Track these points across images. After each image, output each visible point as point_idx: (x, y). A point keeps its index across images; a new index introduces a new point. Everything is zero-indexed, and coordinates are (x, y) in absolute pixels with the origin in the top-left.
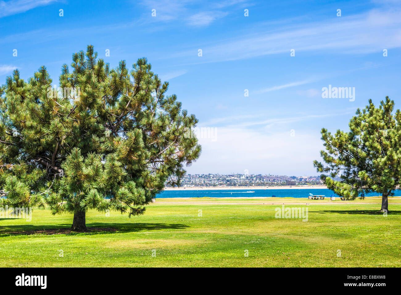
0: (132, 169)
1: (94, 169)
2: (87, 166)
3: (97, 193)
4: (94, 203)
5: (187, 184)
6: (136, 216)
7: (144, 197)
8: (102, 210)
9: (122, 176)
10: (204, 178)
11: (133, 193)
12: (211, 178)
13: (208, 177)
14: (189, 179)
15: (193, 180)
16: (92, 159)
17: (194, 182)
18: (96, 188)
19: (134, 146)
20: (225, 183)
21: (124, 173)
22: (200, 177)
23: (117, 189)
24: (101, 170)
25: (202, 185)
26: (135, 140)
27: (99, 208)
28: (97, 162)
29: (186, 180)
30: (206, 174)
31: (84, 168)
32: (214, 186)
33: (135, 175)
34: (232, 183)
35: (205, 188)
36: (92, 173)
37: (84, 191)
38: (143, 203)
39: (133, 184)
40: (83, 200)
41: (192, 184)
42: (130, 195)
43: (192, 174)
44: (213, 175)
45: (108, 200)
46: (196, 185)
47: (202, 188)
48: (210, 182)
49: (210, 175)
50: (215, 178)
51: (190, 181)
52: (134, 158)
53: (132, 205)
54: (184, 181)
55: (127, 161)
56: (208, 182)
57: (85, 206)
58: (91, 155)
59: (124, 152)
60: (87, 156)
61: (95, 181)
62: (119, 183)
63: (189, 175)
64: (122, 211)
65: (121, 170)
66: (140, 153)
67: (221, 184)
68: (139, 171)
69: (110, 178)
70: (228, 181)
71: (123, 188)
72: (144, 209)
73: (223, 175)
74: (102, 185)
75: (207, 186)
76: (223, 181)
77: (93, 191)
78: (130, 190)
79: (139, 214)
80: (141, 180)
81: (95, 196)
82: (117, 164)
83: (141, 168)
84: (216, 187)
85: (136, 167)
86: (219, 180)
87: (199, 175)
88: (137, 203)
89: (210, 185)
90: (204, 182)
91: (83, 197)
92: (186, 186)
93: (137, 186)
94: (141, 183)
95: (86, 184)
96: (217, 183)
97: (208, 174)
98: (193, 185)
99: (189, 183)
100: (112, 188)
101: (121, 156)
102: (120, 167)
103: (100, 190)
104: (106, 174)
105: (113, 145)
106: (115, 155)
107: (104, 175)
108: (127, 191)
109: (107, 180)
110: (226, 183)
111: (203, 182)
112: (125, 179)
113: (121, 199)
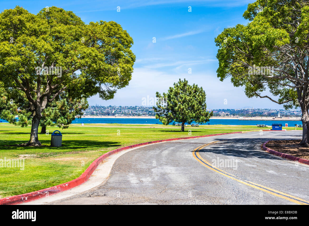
0: (63, 112)
1: (49, 112)
2: (47, 111)
3: (50, 120)
4: (49, 124)
5: (118, 114)
6: (65, 129)
7: (67, 122)
8: (52, 126)
9: (59, 115)
10: (132, 109)
11: (63, 121)
12: (137, 109)
13: (134, 108)
14: (120, 110)
15: (123, 111)
16: (49, 109)
17: (124, 112)
18: (50, 119)
19: (63, 105)
20: (147, 113)
21: (60, 114)
22: (128, 108)
23: (57, 119)
24: (52, 113)
25: (130, 115)
26: (63, 103)
27: (51, 126)
28: (51, 111)
29: (118, 111)
30: (134, 106)
31: (46, 112)
32: (138, 116)
33: (64, 114)
34: (153, 113)
35: (131, 117)
36: (49, 114)
37: (46, 120)
38: (67, 124)
39: (63, 117)
40: (46, 123)
41: (122, 113)
42: (62, 121)
43: (122, 106)
44: (139, 107)
45: (54, 123)
46: (125, 114)
47: (129, 117)
48: (136, 113)
49: (137, 107)
50: (140, 110)
51: (121, 111)
52: (63, 109)
53: (63, 125)
54: (116, 111)
55: (60, 109)
56: (135, 112)
57: (46, 125)
58: (49, 108)
59: (60, 107)
60: (47, 108)
61: (50, 116)
62: (58, 117)
63: (120, 106)
64: (60, 127)
65: (59, 113)
66: (65, 107)
67: (144, 114)
68: (65, 113)
69: (55, 116)
70: (150, 112)
71: (59, 119)
72: (68, 126)
73: (146, 108)
74: (52, 118)
75: (134, 115)
76: (146, 112)
77: (49, 120)
78: (62, 120)
79: (66, 128)
80: (66, 116)
81: (50, 121)
82: (57, 111)
83: (66, 112)
84: (139, 116)
85: (64, 112)
86: (143, 111)
87: (128, 107)
88: (64, 124)
89: (136, 115)
90: (132, 112)
91: (45, 122)
92: (117, 115)
93: (64, 118)
94: (66, 117)
95: (47, 118)
96: (142, 113)
97: (135, 106)
98: (123, 115)
99: (120, 113)
100: (55, 119)
101: (59, 108)
102: (58, 112)
103: (51, 119)
104: (53, 114)
105: (56, 104)
106: (57, 108)
107: (53, 115)
108: (60, 120)
109: (54, 116)
110: (149, 113)
111: (130, 113)
112: (60, 116)
113: (58, 122)
